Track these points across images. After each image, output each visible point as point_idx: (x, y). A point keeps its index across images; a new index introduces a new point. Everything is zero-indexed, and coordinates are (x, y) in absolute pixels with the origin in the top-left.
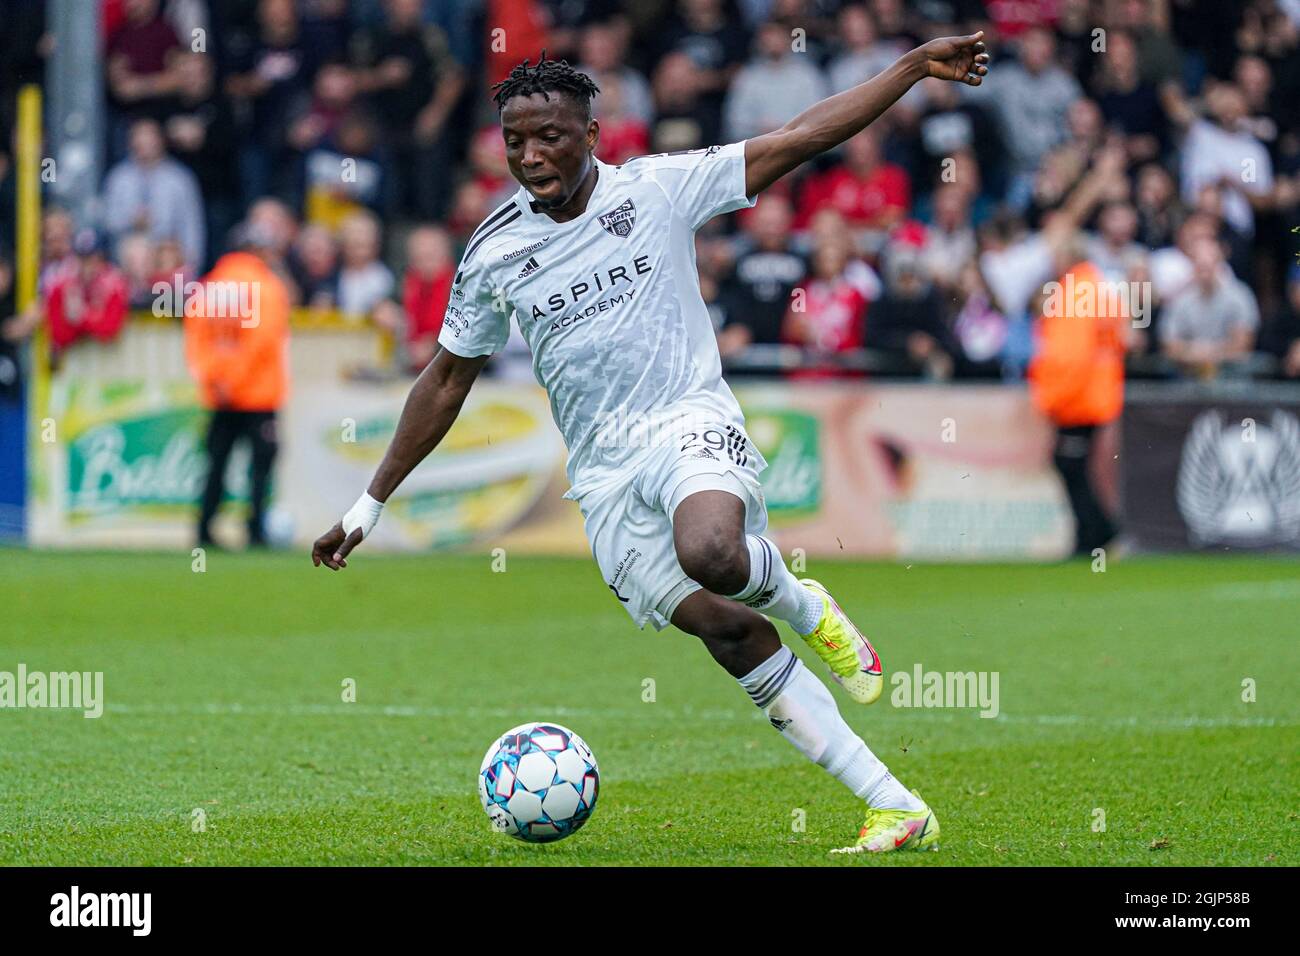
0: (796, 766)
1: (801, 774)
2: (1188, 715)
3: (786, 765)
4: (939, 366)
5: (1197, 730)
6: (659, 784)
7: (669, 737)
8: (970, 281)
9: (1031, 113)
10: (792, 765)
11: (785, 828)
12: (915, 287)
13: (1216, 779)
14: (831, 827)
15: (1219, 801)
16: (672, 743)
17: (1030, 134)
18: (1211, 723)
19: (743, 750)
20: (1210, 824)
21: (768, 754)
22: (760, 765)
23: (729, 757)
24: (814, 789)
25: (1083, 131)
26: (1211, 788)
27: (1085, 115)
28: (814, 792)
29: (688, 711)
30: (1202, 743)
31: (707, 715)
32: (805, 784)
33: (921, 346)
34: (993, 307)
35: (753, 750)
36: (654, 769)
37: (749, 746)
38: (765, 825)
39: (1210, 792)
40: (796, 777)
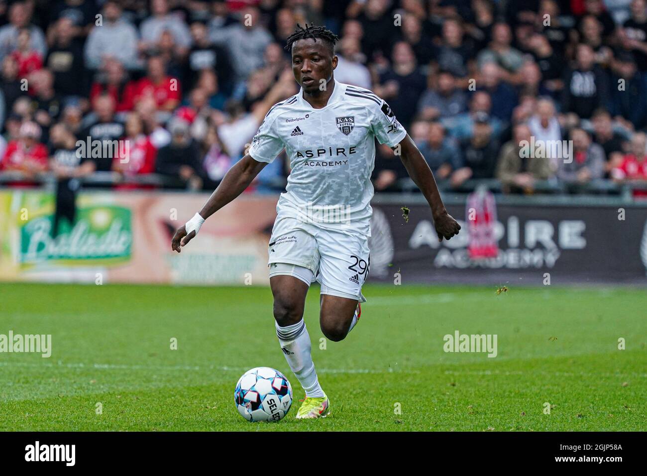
0: (116, 393)
1: (119, 397)
2: (323, 368)
3: (111, 392)
4: (195, 183)
5: (327, 375)
6: (44, 402)
7: (50, 377)
8: (211, 138)
9: (247, 51)
10: (114, 392)
11: (110, 425)
12: (184, 141)
13: (337, 401)
14: (134, 425)
15: (339, 412)
16: (51, 380)
17: (246, 62)
18: (335, 371)
19: (89, 384)
20: (333, 424)
21: (102, 387)
22: (97, 392)
23: (81, 388)
24: (126, 405)
25: (273, 59)
26: (334, 406)
27: (274, 51)
28: (126, 407)
29: (60, 363)
30: (330, 382)
31: (69, 366)
32: (121, 402)
33: (186, 172)
34: (223, 152)
35: (94, 384)
36: (41, 394)
37: (92, 382)
38: (100, 423)
39: (334, 408)
40: (116, 398)
